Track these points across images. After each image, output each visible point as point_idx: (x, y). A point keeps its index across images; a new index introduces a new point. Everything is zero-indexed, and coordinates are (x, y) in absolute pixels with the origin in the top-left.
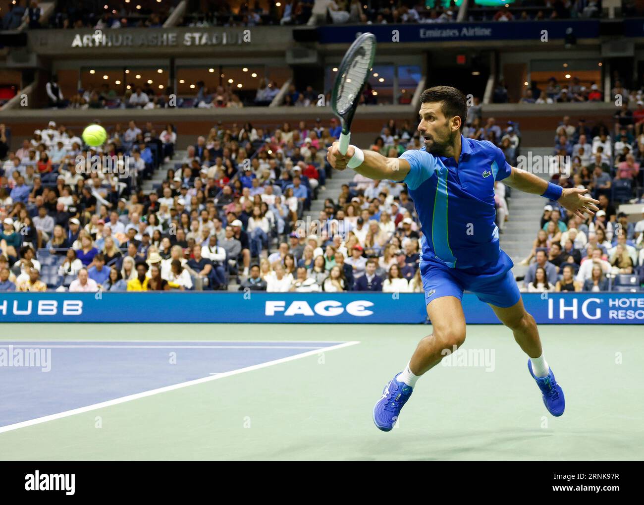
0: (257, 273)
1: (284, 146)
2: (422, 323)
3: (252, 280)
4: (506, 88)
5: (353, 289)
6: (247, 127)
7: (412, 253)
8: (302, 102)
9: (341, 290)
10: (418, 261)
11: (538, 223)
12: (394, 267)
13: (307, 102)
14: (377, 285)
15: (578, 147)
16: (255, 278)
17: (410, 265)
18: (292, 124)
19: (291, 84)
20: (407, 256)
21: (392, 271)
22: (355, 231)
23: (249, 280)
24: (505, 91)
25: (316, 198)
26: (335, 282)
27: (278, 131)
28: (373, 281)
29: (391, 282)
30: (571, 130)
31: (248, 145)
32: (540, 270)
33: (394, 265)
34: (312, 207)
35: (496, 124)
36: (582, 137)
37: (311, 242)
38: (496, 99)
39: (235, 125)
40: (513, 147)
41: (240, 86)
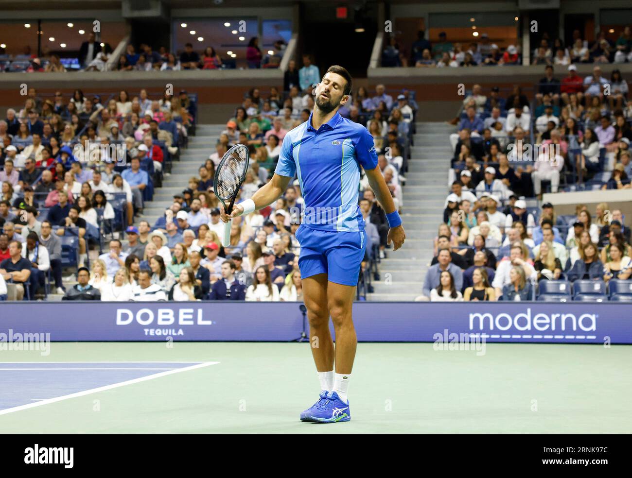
0: (86, 278)
1: (119, 119)
2: (295, 341)
3: (79, 287)
4: (397, 48)
5: (208, 298)
6: (77, 96)
7: (283, 253)
8: (143, 64)
9: (194, 299)
10: (290, 263)
11: (442, 216)
12: (262, 270)
13: (149, 66)
14: (238, 293)
15: (490, 121)
16: (84, 284)
17: (280, 267)
18: (131, 92)
19: (128, 44)
20: (277, 257)
21: (258, 275)
22: (210, 225)
23: (76, 287)
24: (396, 52)
25: (159, 185)
26: (186, 288)
27: (113, 101)
28: (234, 286)
29: (256, 288)
30: (481, 99)
31: (75, 119)
32: (445, 274)
33: (261, 267)
34: (155, 196)
35: (388, 93)
36: (495, 110)
37: (154, 239)
38: (386, 61)
39: (58, 93)
40: (407, 121)
41: (63, 45)
